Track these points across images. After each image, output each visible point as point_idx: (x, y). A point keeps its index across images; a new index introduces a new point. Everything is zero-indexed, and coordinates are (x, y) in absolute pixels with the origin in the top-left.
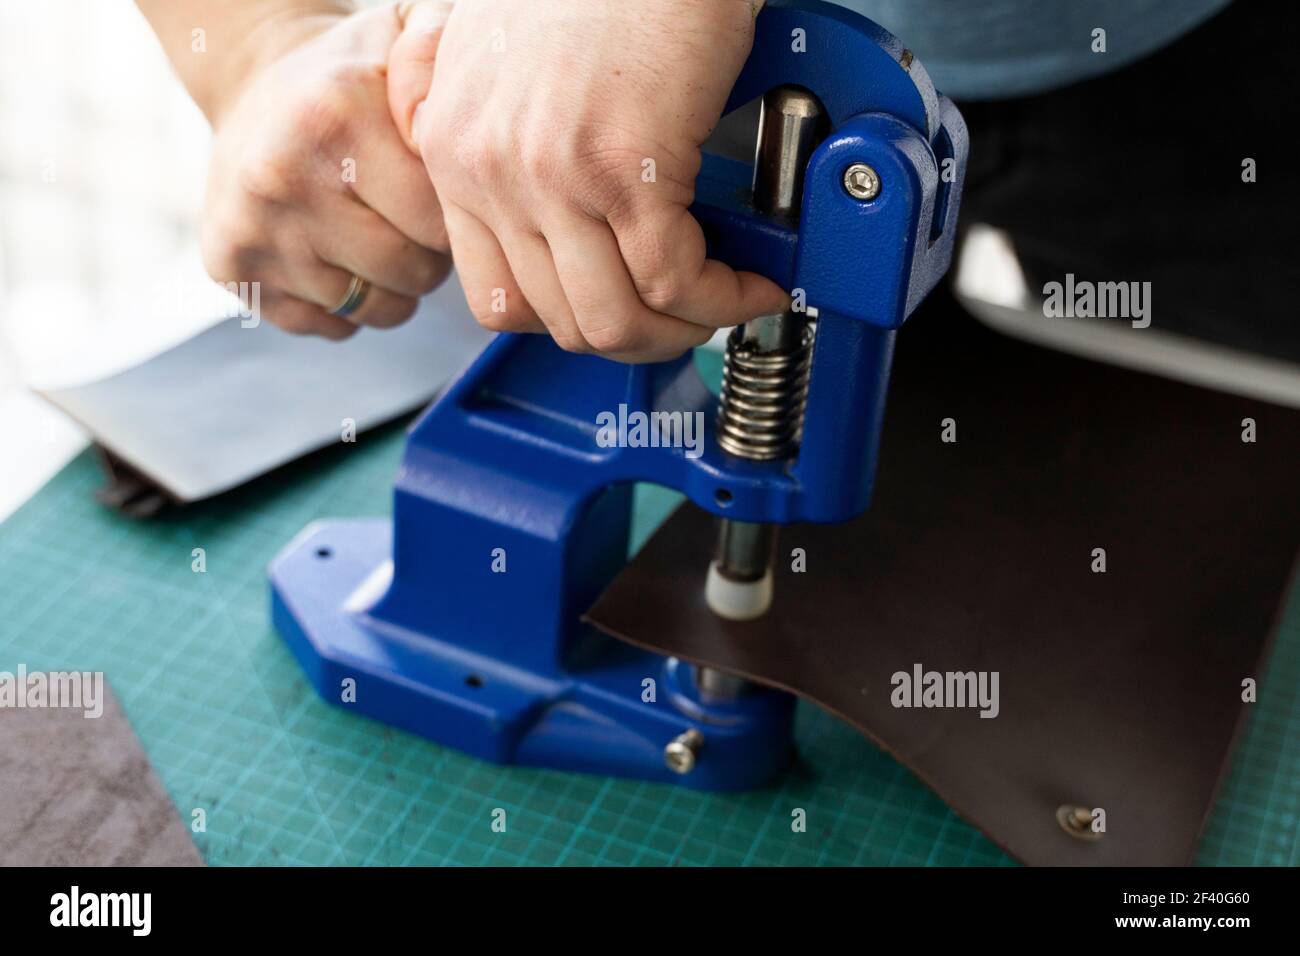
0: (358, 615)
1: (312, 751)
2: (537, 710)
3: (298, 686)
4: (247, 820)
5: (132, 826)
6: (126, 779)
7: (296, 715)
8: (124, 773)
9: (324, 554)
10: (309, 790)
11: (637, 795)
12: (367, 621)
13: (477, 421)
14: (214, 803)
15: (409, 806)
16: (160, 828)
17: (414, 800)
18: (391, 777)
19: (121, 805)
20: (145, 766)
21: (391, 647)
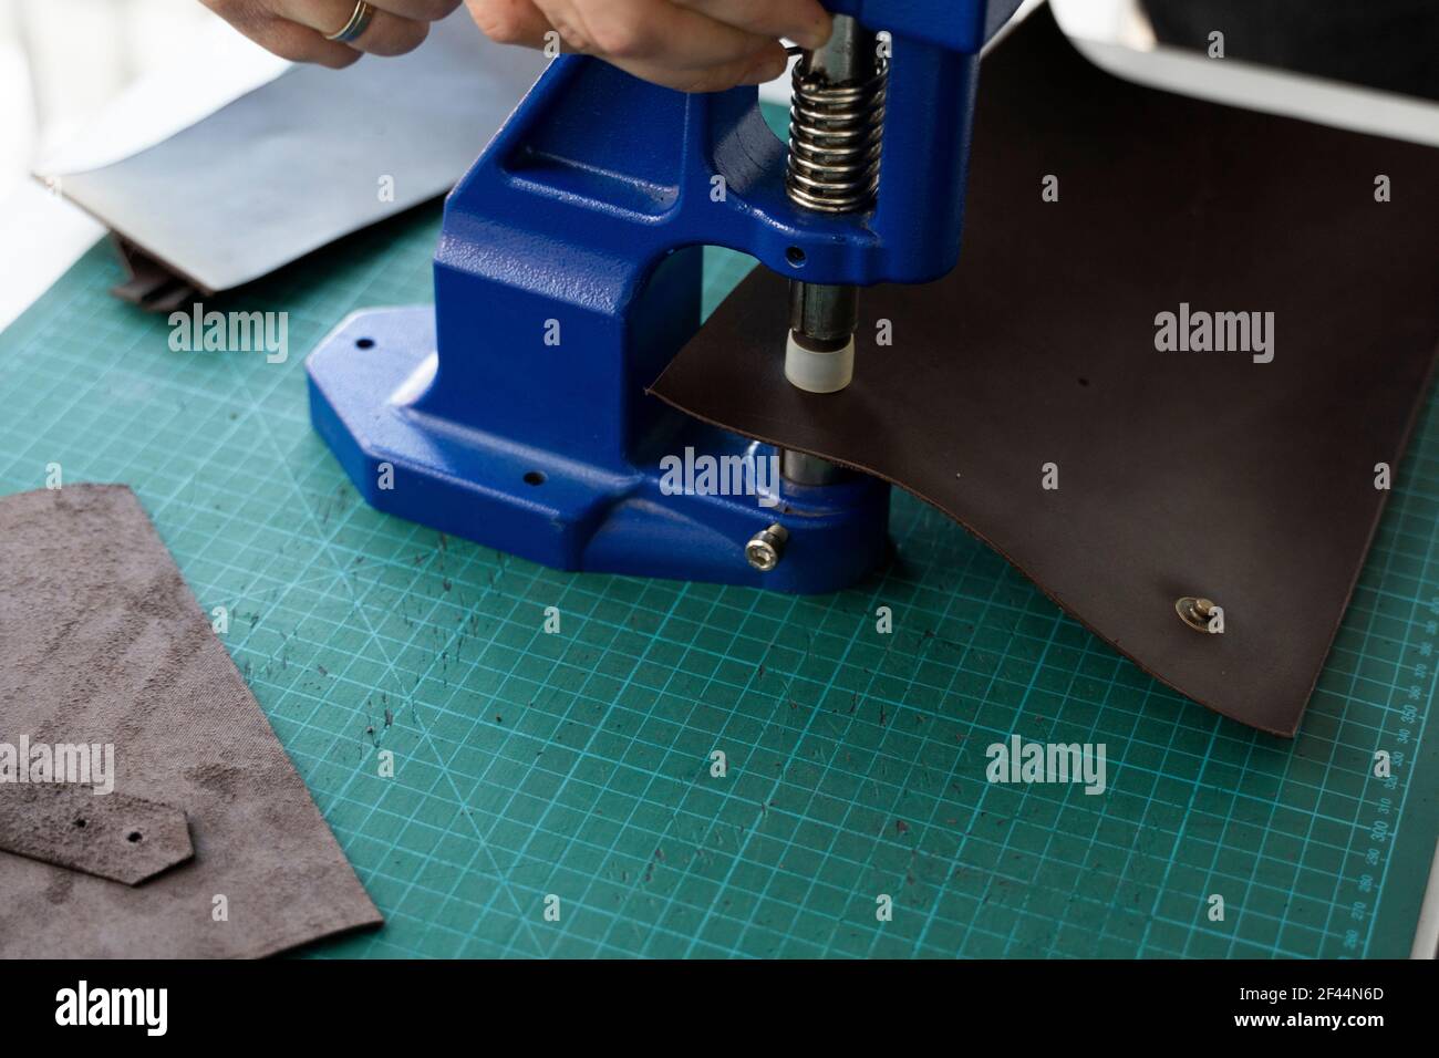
0: (401, 409)
1: (359, 560)
2: (604, 507)
3: (343, 492)
4: (290, 636)
5: (165, 645)
6: (157, 596)
7: (340, 523)
8: (155, 590)
9: (365, 344)
10: (358, 603)
11: (718, 598)
12: (414, 415)
13: (519, 182)
14: (255, 619)
15: (468, 618)
16: (196, 647)
17: (474, 610)
18: (447, 587)
19: (153, 622)
20: (178, 582)
21: (441, 443)
